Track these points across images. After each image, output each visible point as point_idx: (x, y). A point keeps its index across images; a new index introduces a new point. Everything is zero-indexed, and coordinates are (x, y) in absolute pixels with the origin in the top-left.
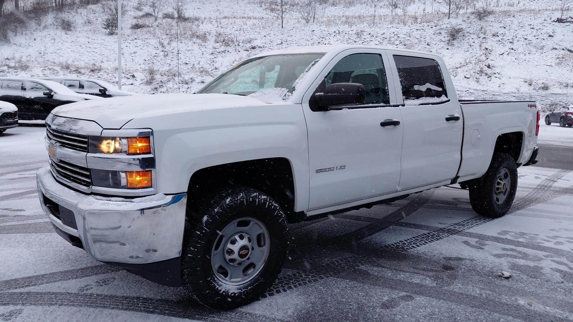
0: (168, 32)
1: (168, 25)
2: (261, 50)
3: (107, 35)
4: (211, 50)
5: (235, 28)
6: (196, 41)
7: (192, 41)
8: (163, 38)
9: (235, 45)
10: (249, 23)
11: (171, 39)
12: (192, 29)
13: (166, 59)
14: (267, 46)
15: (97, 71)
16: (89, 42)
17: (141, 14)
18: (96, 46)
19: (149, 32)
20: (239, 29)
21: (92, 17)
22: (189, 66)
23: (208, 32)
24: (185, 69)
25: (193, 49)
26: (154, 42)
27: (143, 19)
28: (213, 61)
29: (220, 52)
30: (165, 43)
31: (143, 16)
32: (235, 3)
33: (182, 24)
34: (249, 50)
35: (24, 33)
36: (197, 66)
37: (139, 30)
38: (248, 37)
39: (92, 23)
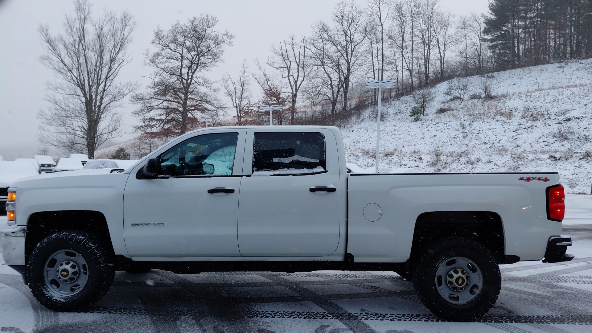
0: (471, 113)
1: (473, 106)
2: (578, 121)
3: (413, 122)
4: (515, 127)
5: (548, 100)
6: (499, 119)
7: (495, 120)
8: (466, 119)
9: (545, 119)
10: (567, 92)
11: (473, 119)
12: (498, 107)
13: (465, 140)
14: (587, 116)
15: (390, 155)
16: (395, 130)
17: (449, 98)
18: (400, 132)
19: (453, 115)
20: (552, 100)
21: (403, 107)
22: (488, 146)
23: (515, 108)
24: (483, 149)
25: (495, 127)
26: (455, 124)
27: (450, 103)
28: (516, 139)
29: (526, 128)
30: (466, 124)
31: (450, 100)
32: (559, 72)
33: (487, 104)
34: (563, 123)
35: (346, 127)
36: (497, 145)
37: (443, 114)
38: (562, 108)
39: (402, 113)
